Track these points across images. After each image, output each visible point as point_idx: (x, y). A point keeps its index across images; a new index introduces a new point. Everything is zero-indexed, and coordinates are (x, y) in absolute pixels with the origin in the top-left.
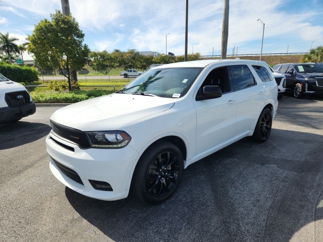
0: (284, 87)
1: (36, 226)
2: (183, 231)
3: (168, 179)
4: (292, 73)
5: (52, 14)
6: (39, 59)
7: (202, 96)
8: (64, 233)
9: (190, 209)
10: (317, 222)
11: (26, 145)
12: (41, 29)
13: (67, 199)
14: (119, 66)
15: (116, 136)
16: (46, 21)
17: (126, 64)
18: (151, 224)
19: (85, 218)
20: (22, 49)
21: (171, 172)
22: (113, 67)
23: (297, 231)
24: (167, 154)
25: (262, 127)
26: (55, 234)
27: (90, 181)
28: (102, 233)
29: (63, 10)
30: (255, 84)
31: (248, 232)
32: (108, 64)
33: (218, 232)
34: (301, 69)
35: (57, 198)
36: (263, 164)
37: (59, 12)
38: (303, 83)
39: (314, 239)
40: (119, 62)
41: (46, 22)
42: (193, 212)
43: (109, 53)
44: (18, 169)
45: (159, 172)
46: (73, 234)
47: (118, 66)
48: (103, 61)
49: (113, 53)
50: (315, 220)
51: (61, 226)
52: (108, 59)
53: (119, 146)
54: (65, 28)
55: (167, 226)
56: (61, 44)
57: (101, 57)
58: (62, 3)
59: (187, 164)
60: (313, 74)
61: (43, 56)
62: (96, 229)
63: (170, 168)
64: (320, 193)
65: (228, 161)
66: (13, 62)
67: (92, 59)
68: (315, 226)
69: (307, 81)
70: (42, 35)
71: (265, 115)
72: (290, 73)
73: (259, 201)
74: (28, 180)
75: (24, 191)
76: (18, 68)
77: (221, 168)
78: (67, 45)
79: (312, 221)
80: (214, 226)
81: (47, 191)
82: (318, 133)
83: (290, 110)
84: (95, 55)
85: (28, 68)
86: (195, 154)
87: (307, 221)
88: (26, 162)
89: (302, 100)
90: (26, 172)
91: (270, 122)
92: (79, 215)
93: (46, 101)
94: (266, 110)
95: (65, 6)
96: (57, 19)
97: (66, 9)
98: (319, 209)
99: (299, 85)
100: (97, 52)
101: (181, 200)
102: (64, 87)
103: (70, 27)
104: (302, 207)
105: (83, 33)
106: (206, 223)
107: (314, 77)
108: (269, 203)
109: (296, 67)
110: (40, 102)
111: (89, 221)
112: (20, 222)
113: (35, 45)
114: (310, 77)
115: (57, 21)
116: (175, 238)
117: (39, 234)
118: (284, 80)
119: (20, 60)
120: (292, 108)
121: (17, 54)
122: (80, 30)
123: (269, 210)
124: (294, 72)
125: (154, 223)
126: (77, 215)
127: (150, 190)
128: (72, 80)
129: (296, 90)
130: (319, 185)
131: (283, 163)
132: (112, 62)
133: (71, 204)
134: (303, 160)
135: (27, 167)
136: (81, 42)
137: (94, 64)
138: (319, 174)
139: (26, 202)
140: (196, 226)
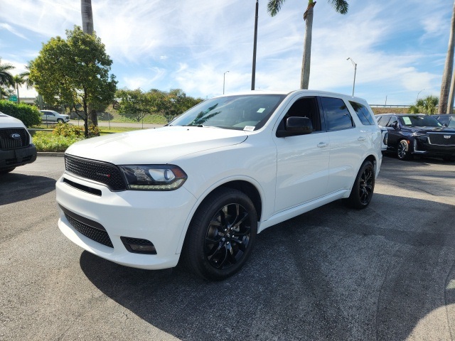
0: (385, 144)
1: (35, 307)
2: (258, 316)
3: (235, 244)
4: (395, 126)
5: (69, 30)
6: (45, 91)
7: (285, 130)
8: (79, 316)
9: (267, 289)
10: (450, 307)
11: (21, 202)
12: (52, 49)
13: (82, 272)
14: (157, 111)
15: (165, 174)
16: (59, 39)
17: (166, 108)
18: (211, 307)
19: (111, 297)
20: (19, 81)
21: (240, 235)
22: (148, 111)
23: (423, 317)
24: (235, 206)
25: (362, 187)
26: (64, 317)
27: (123, 239)
28: (136, 317)
29: (83, 26)
30: (353, 125)
31: (353, 318)
32: (142, 108)
33: (310, 318)
34: (407, 121)
35: (67, 270)
36: (365, 235)
37: (79, 29)
38: (411, 140)
39: (447, 328)
40: (157, 105)
41: (59, 41)
42: (271, 292)
43: (144, 92)
44: (8, 233)
45: (224, 232)
46: (92, 318)
47: (155, 112)
48: (134, 103)
49: (149, 93)
50: (446, 304)
51: (75, 307)
52: (142, 101)
53: (169, 187)
54: (86, 50)
55: (235, 309)
56: (78, 72)
57: (132, 98)
58: (83, 18)
59: (262, 226)
60: (424, 128)
61: (52, 86)
62: (128, 312)
63: (238, 230)
64: (448, 271)
65: (317, 230)
66: (4, 99)
67: (119, 100)
68: (447, 311)
69: (415, 137)
70: (52, 58)
71: (366, 170)
72: (393, 126)
73: (364, 279)
74: (22, 247)
75: (16, 261)
76: (11, 105)
77: (306, 238)
78: (87, 74)
79: (442, 305)
80: (303, 310)
81: (53, 262)
82: (436, 201)
83: (394, 173)
84: (124, 94)
85: (26, 106)
86: (273, 214)
87: (435, 305)
88: (19, 224)
89: (409, 163)
90: (20, 237)
91: (371, 182)
92: (101, 293)
93: (51, 149)
94: (367, 163)
95: (88, 21)
96: (75, 37)
97: (89, 25)
98: (449, 291)
99: (405, 142)
100: (126, 90)
101: (253, 277)
102: (77, 133)
103: (92, 49)
104: (426, 288)
105: (110, 59)
106: (291, 305)
107: (425, 132)
108: (379, 283)
109: (401, 119)
110: (41, 150)
111: (117, 301)
112: (9, 301)
113: (40, 71)
114: (420, 132)
115: (75, 40)
116: (247, 325)
117: (40, 317)
118: (386, 134)
119: (15, 97)
120: (397, 171)
121: (11, 88)
122: (107, 54)
123: (381, 291)
124: (398, 124)
125: (215, 304)
126: (98, 293)
127: (210, 257)
128: (90, 123)
129: (401, 148)
130: (445, 262)
131: (393, 234)
132: (147, 105)
133: (90, 279)
134: (419, 231)
135: (21, 231)
136: (106, 71)
137: (122, 106)
138: (445, 248)
139: (20, 275)
140: (277, 309)
